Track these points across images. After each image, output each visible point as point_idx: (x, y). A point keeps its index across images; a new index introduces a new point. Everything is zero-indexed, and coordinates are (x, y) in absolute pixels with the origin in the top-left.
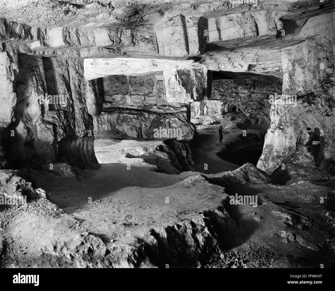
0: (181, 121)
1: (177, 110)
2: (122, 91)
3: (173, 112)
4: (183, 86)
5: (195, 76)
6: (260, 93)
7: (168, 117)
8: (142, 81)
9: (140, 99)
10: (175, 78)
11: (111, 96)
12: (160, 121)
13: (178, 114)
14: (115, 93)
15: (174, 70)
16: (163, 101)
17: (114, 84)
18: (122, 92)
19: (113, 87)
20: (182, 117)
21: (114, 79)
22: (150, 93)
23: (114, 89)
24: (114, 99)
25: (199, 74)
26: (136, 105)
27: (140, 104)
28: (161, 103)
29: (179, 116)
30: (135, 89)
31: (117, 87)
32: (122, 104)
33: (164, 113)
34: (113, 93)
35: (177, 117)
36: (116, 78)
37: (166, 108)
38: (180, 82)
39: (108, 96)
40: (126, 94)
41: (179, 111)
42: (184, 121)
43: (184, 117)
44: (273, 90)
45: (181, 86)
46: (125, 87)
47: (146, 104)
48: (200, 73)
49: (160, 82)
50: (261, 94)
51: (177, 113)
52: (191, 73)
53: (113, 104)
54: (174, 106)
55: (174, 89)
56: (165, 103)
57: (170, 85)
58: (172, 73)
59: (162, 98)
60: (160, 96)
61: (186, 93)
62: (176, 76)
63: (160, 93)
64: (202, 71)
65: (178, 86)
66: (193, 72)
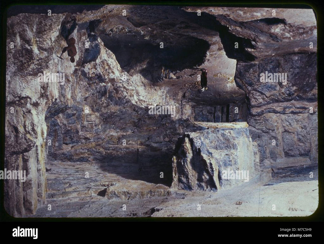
0: (259, 92)
1: (268, 108)
3: (276, 104)
5: (189, 177)
6: (130, 144)
7: (284, 96)
10: (221, 174)
12: (297, 87)
13: (266, 102)
15: (223, 188)
16: (298, 121)
20: (258, 97)
25: (184, 180)
28: (301, 117)
29: (263, 99)
33: (293, 101)
35: (266, 97)
37: (291, 110)
38: (211, 168)
41: (264, 107)
42: (255, 92)
43: (255, 98)
44: (109, 150)
48: (183, 183)
49: (303, 152)
51: (268, 103)
52: (196, 182)
54: (276, 114)
55: (226, 153)
56: (294, 117)
57: (235, 161)
58: (229, 182)
59: (300, 125)
60: (304, 129)
61: (201, 149)
62: (220, 178)
63: (303, 135)
64: (180, 186)
65: (217, 159)
66: (192, 184)
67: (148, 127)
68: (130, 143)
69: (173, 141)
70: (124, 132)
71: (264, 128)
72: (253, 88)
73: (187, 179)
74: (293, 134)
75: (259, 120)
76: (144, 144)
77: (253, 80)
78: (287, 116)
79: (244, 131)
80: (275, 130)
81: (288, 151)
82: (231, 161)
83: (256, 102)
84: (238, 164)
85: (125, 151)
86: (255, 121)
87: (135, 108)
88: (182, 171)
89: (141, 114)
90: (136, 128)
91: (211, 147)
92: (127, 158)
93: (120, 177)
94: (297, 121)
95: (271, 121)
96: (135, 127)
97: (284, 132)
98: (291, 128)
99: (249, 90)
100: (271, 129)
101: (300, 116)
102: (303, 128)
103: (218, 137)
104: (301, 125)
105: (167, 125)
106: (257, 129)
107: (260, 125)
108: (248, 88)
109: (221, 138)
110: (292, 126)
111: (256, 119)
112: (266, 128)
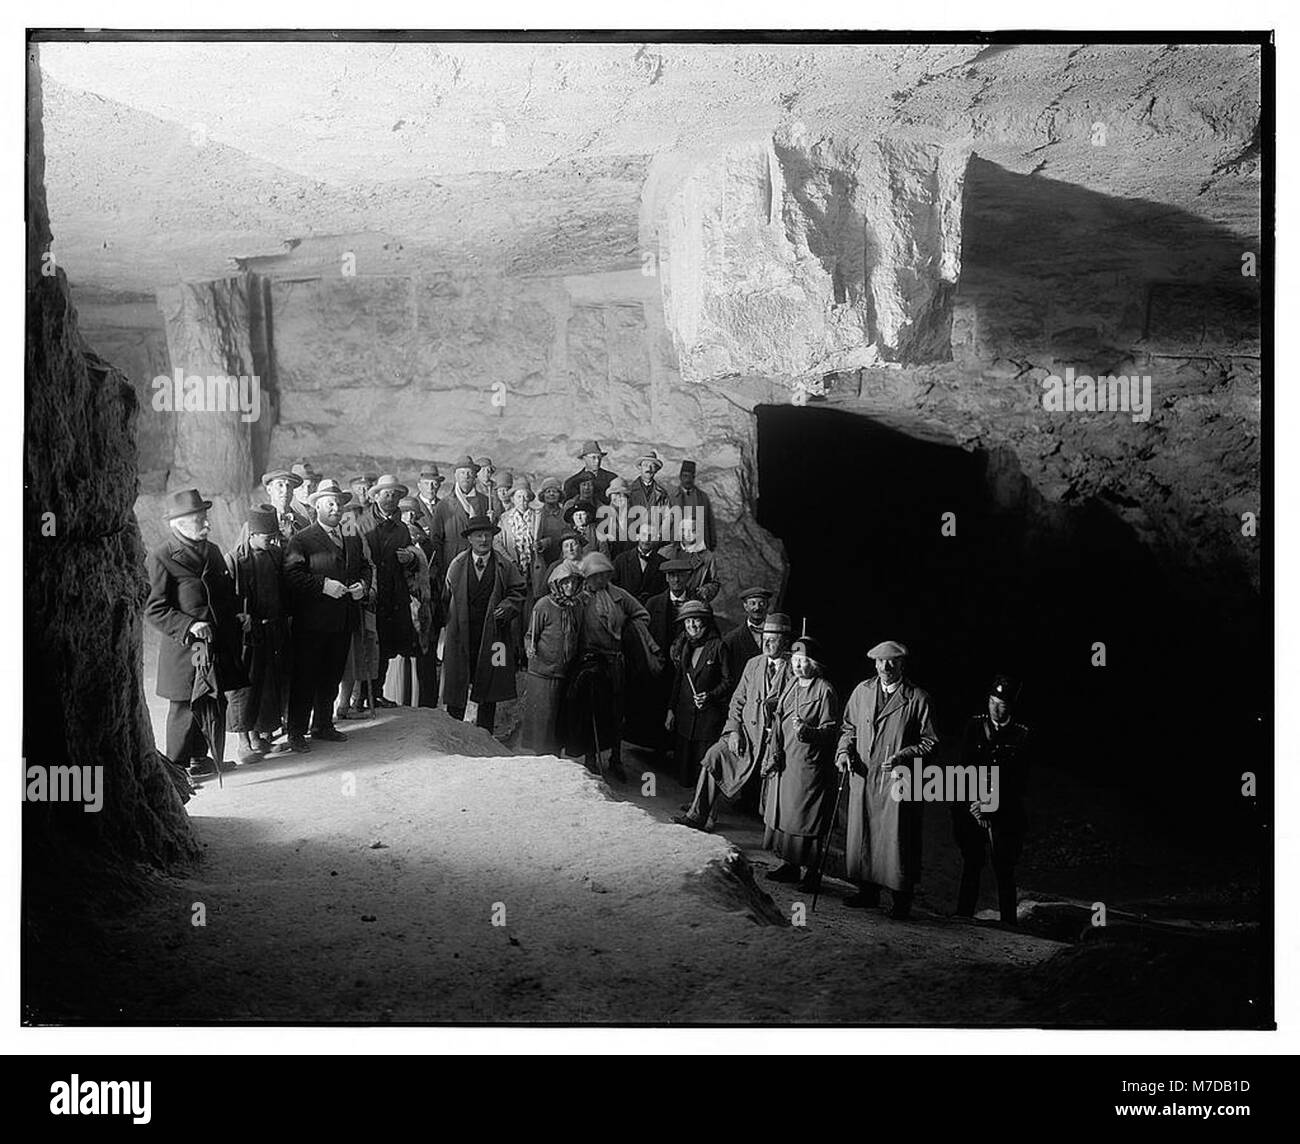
2: (381, 368)
4: (815, 247)
5: (889, 194)
6: (1178, 358)
8: (486, 316)
9: (479, 412)
10: (760, 200)
11: (322, 394)
14: (343, 378)
15: (755, 148)
16: (602, 417)
17: (341, 334)
18: (380, 376)
19: (331, 347)
21: (339, 308)
22: (529, 377)
23: (338, 358)
24: (338, 413)
25: (912, 183)
26: (457, 440)
27: (478, 437)
28: (594, 429)
30: (451, 356)
31: (353, 348)
32: (379, 439)
34: (335, 381)
36: (349, 304)
37: (622, 451)
38: (793, 223)
39: (305, 398)
40: (399, 387)
45: (804, 249)
46: (399, 349)
47: (510, 438)
48: (919, 172)
49: (590, 317)
50: (1185, 361)
53: (332, 434)
54: (665, 442)
55: (744, 282)
56: (614, 430)
57: (714, 252)
58: (735, 172)
59: (597, 403)
60: (587, 390)
61: (832, 298)
62: (767, 187)
63: (589, 372)
64: (933, 160)
65: (775, 258)
66: (878, 165)
67: (1110, 423)
68: (1176, 361)
69: (1016, 368)
70: (1205, 406)
71: (702, 401)
72: (729, 532)
73: (899, 185)
74: (619, 376)
75: (719, 426)
76: (1122, 357)
77: (727, 558)
78: (634, 435)
79: (695, 370)
80: (668, 390)
81: (636, 322)
82: (727, 254)
83: (721, 487)
84: (704, 242)
85: (1199, 331)
86: (729, 424)
87: (1165, 501)
88: (921, 219)
89: (1138, 475)
90: (1158, 422)
91: (802, 307)
92: (1189, 304)
93: (1208, 216)
94: (607, 417)
95: (681, 420)
96: (1160, 424)
97: (644, 385)
98: (625, 397)
99: (741, 527)
100: (682, 395)
101: (596, 434)
102: (588, 393)
103: (776, 346)
104: (596, 405)
105: (1037, 429)
106: (725, 397)
107: (715, 411)
108: (745, 533)
109: (763, 341)
110: (622, 404)
111: (725, 430)
112: (697, 400)
